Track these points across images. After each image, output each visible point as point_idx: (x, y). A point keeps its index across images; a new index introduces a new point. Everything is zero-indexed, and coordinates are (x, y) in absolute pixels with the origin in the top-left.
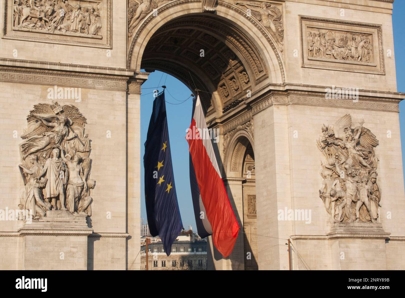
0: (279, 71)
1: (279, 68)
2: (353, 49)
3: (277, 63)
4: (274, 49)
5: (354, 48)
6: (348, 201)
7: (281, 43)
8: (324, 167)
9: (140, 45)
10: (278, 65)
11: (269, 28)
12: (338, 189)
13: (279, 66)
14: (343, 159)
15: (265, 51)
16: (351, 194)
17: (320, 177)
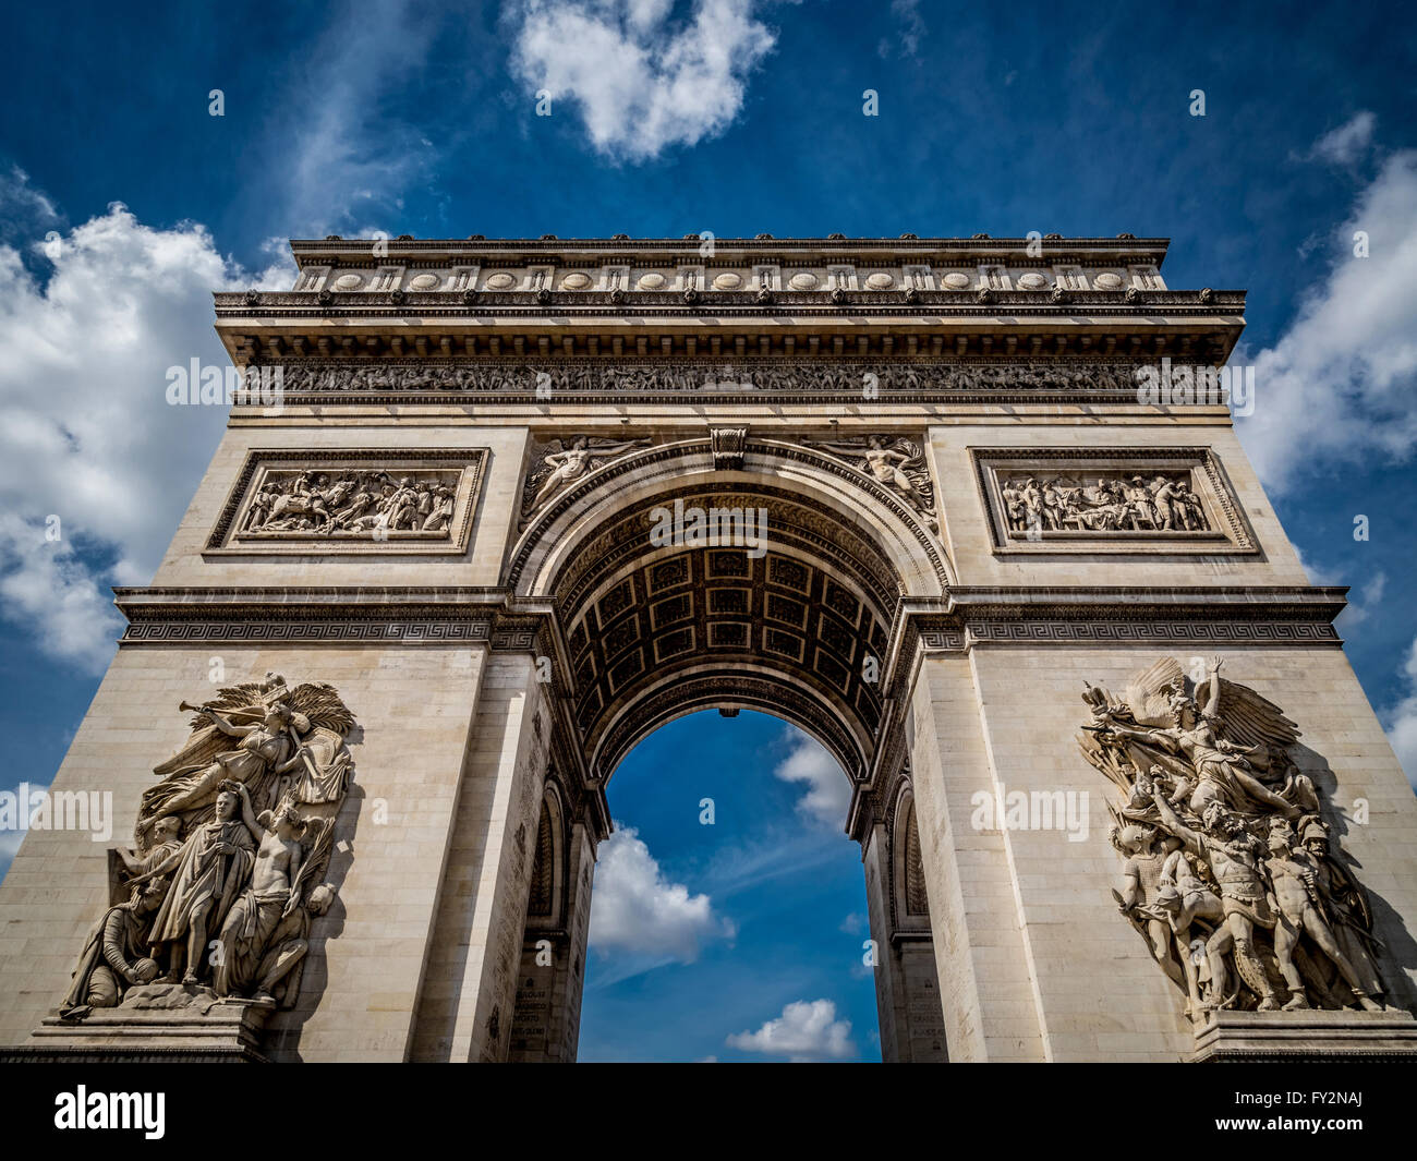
0: (933, 572)
1: (930, 566)
2: (1141, 506)
3: (925, 555)
4: (910, 524)
5: (1145, 505)
6: (1235, 927)
7: (931, 511)
8: (1119, 818)
9: (548, 547)
10: (927, 560)
11: (892, 484)
12: (1185, 883)
13: (929, 563)
14: (1180, 785)
15: (886, 534)
16: (1241, 898)
17: (1113, 852)
